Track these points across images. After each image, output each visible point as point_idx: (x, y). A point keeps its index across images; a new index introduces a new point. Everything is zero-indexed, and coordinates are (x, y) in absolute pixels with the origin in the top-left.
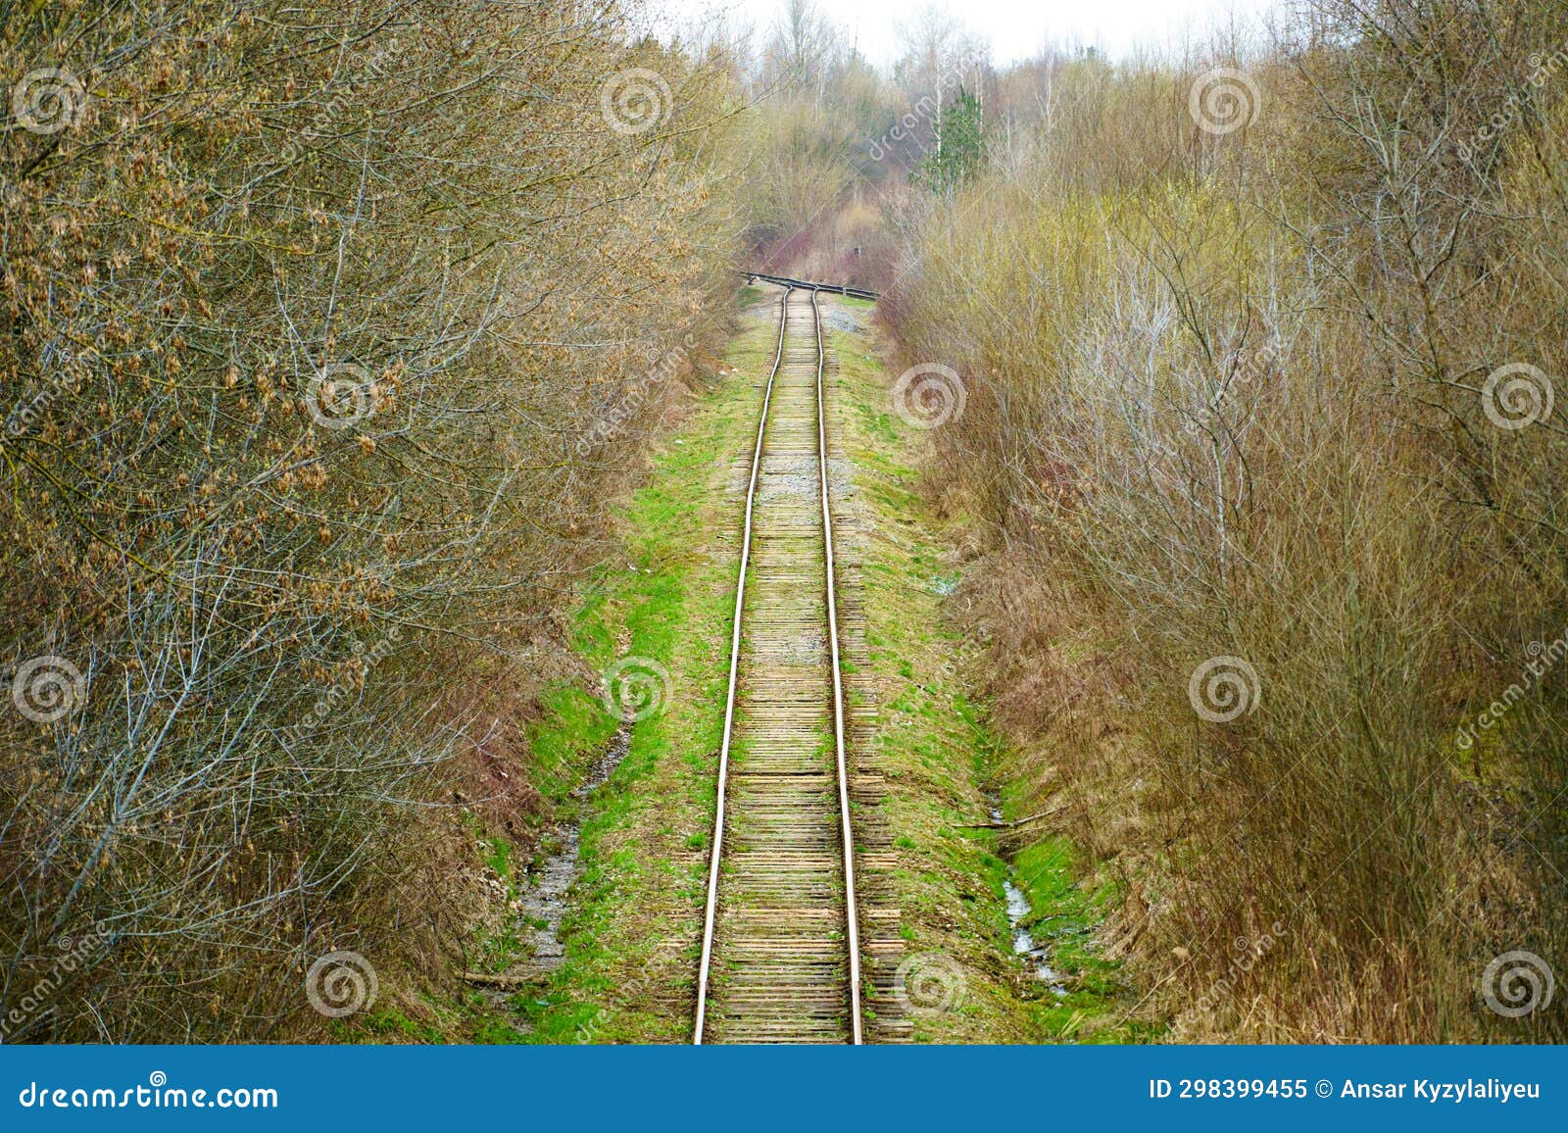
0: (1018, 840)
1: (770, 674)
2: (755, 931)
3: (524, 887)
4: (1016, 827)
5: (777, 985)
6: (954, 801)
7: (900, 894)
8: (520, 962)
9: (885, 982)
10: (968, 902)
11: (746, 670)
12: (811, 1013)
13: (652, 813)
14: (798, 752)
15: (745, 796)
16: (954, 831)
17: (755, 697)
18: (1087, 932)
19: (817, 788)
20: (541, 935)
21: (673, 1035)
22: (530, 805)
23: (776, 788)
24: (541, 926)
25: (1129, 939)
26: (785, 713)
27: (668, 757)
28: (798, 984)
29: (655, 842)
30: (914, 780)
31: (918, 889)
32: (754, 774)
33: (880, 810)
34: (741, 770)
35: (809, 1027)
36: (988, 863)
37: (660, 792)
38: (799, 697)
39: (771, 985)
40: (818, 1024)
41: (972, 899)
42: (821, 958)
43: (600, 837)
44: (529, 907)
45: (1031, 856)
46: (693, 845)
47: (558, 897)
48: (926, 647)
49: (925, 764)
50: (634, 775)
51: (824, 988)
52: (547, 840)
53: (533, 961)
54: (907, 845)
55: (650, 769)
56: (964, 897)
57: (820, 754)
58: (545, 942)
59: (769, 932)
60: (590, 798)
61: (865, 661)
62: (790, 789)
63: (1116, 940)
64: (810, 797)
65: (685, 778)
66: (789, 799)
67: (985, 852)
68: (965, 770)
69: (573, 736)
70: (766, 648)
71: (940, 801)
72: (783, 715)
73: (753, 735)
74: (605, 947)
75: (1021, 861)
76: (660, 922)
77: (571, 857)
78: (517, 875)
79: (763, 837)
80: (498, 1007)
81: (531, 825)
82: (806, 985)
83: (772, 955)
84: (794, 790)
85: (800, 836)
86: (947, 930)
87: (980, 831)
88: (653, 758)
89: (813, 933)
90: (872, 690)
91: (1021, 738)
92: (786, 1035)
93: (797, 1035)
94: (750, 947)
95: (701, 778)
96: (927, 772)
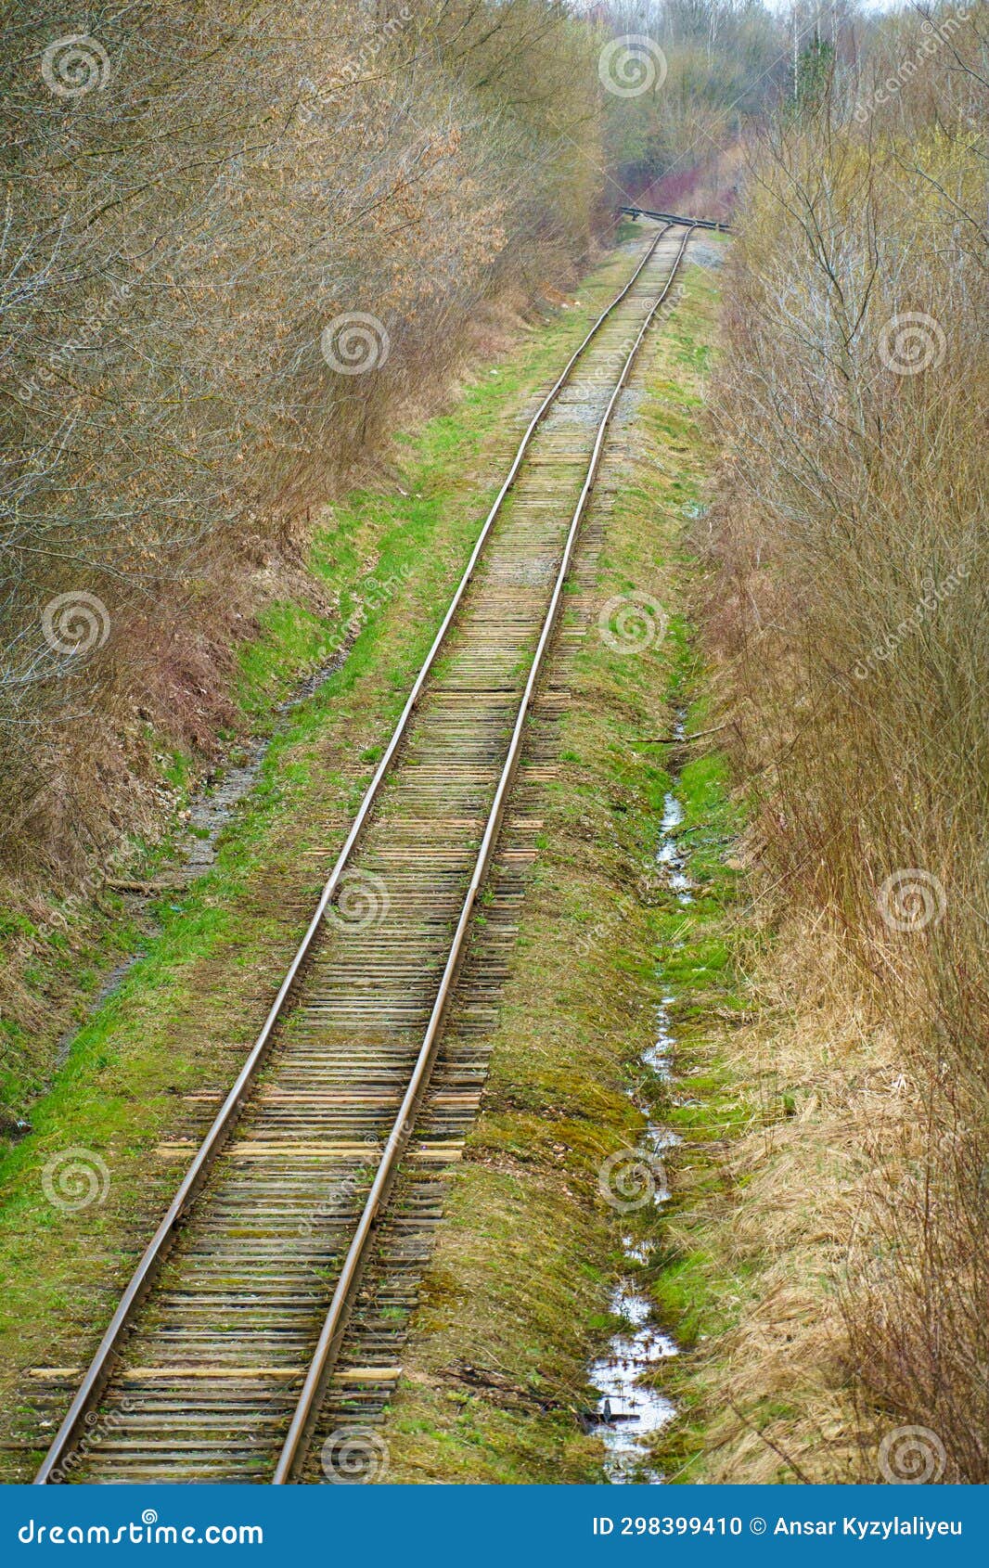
0: (685, 755)
1: (496, 595)
2: (399, 841)
3: (199, 799)
4: (688, 741)
5: (403, 892)
6: (637, 717)
7: (549, 806)
8: (170, 869)
9: (506, 889)
10: (621, 815)
11: (474, 592)
12: (427, 919)
13: (339, 727)
14: (498, 669)
15: (435, 712)
16: (627, 745)
17: (476, 617)
18: (726, 842)
19: (504, 704)
20: (200, 843)
21: (288, 940)
22: (223, 720)
23: (465, 705)
24: (203, 835)
25: (759, 849)
26: (497, 633)
27: (371, 674)
28: (422, 892)
29: (332, 757)
30: (601, 697)
31: (567, 800)
32: (449, 690)
33: (555, 726)
34: (438, 687)
35: (419, 932)
36: (653, 776)
37: (355, 707)
38: (517, 617)
39: (398, 892)
40: (429, 929)
41: (624, 810)
42: (453, 866)
43: (283, 751)
44: (198, 816)
45: (697, 769)
46: (367, 758)
47: (228, 807)
48: (660, 570)
49: (617, 682)
50: (335, 692)
51: (447, 895)
52: (237, 753)
53: (184, 868)
54: (571, 758)
55: (350, 686)
56: (615, 809)
57: (517, 672)
58: (201, 851)
59: (411, 841)
60: (290, 713)
61: (591, 583)
62: (479, 704)
63: (749, 849)
64: (495, 713)
65: (383, 694)
66: (474, 715)
67: (654, 766)
68: (658, 687)
69: (288, 654)
70: (502, 568)
71: (621, 717)
72: (496, 634)
73: (462, 653)
74: (253, 855)
75: (687, 775)
76: (312, 832)
77: (254, 769)
78: (196, 787)
79: (437, 751)
80: (136, 913)
81: (225, 740)
82: (431, 892)
83: (408, 863)
84: (481, 706)
85: (472, 750)
86: (586, 840)
87: (654, 745)
88: (358, 675)
89: (454, 842)
90: (588, 611)
91: (718, 653)
92: (396, 940)
93: (406, 940)
94: (391, 856)
95: (397, 694)
96: (616, 689)
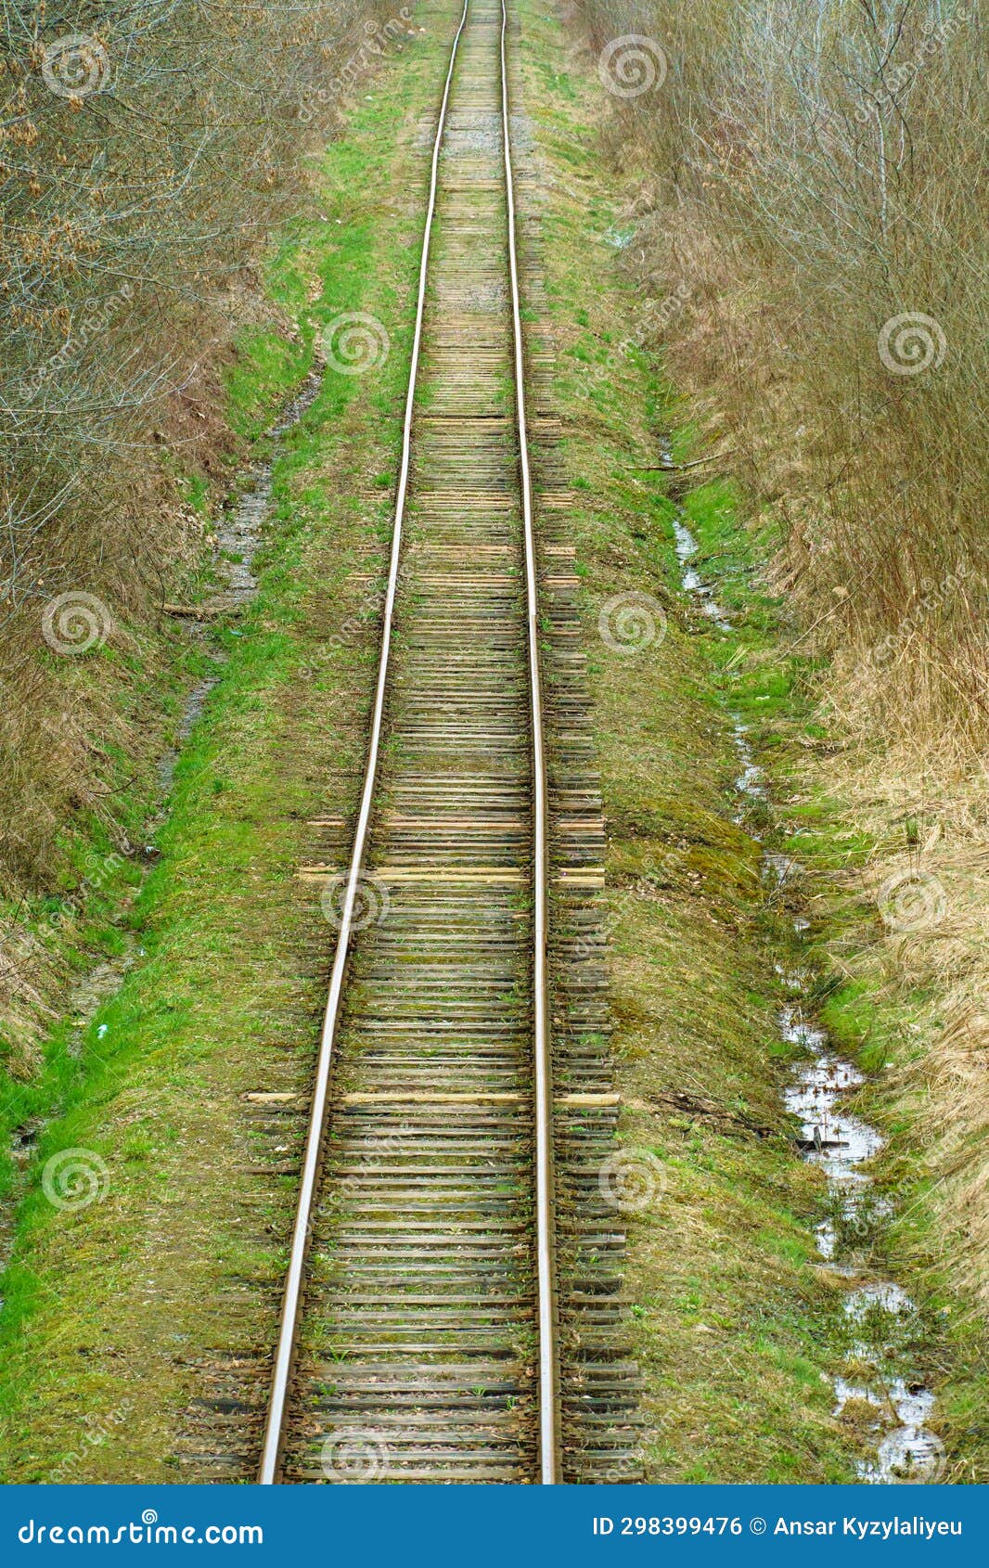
0: (686, 482)
1: (454, 322)
2: (437, 567)
3: (220, 523)
4: (685, 469)
5: (458, 618)
6: (627, 445)
7: (576, 533)
8: (216, 594)
9: (560, 616)
10: (639, 541)
11: (431, 317)
12: (491, 644)
13: (341, 453)
14: (480, 395)
15: (431, 438)
16: (627, 473)
17: (440, 343)
18: (751, 570)
19: (497, 430)
20: (236, 569)
21: (360, 665)
22: (224, 444)
23: (458, 431)
24: (236, 560)
25: (791, 577)
26: (467, 359)
27: (356, 399)
28: (478, 618)
29: (342, 481)
30: (590, 424)
31: (591, 527)
32: (438, 416)
33: (557, 452)
34: (426, 413)
35: (488, 658)
36: (658, 503)
37: (349, 433)
38: (480, 343)
39: (453, 618)
40: (497, 655)
41: (643, 537)
42: (500, 592)
43: (292, 476)
44: (224, 541)
45: (699, 498)
46: (380, 483)
47: (252, 532)
48: (602, 297)
49: (600, 409)
50: (325, 417)
51: (502, 621)
52: (242, 478)
53: (228, 593)
54: (581, 485)
55: (339, 411)
56: (636, 536)
57: (500, 398)
58: (240, 575)
59: (451, 567)
60: (283, 439)
61: (544, 310)
62: (472, 431)
63: (779, 578)
64: (491, 440)
65: (373, 420)
66: (471, 441)
67: (655, 492)
68: (638, 416)
69: (266, 379)
70: (451, 296)
71: (613, 444)
72: (465, 360)
73: (438, 380)
74: (296, 580)
75: (689, 502)
76: (348, 557)
77: (264, 494)
78: (214, 511)
79: (447, 476)
80: (195, 637)
81: (227, 464)
82: (485, 618)
83: (454, 589)
84: (476, 432)
85: (481, 476)
86: (619, 567)
87: (651, 472)
88: (343, 401)
89: (493, 568)
90: (550, 338)
91: (690, 384)
92: (467, 666)
93: (477, 666)
94: (434, 582)
95: (388, 420)
96: (601, 417)
